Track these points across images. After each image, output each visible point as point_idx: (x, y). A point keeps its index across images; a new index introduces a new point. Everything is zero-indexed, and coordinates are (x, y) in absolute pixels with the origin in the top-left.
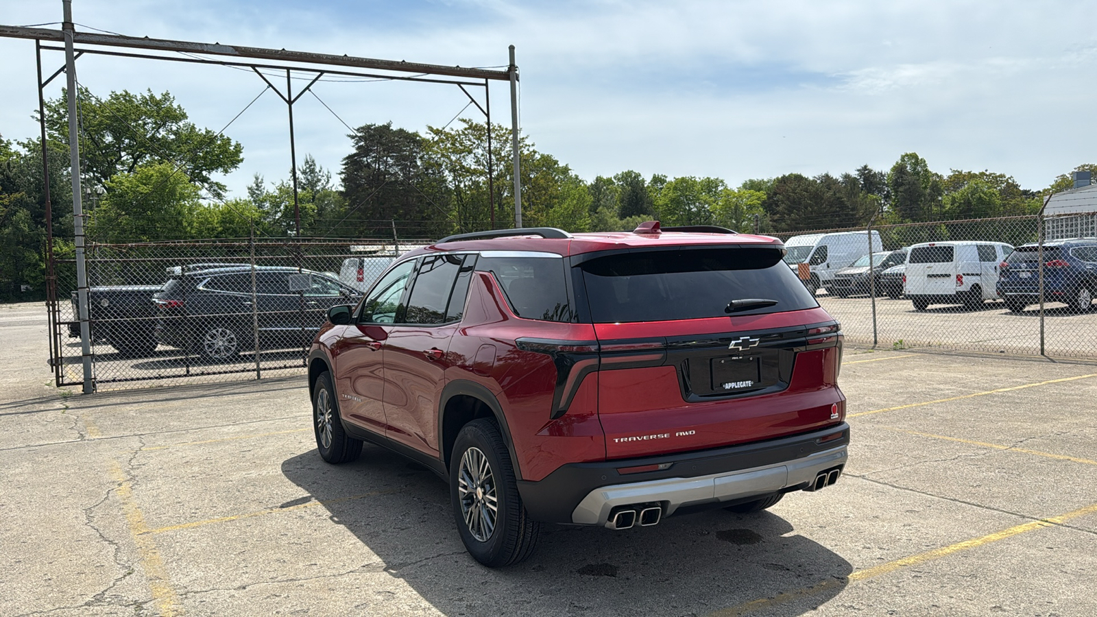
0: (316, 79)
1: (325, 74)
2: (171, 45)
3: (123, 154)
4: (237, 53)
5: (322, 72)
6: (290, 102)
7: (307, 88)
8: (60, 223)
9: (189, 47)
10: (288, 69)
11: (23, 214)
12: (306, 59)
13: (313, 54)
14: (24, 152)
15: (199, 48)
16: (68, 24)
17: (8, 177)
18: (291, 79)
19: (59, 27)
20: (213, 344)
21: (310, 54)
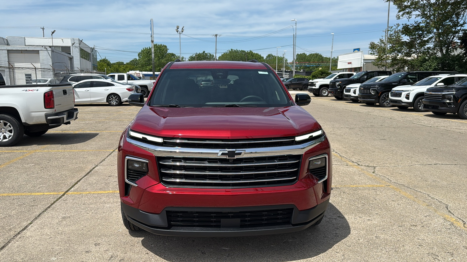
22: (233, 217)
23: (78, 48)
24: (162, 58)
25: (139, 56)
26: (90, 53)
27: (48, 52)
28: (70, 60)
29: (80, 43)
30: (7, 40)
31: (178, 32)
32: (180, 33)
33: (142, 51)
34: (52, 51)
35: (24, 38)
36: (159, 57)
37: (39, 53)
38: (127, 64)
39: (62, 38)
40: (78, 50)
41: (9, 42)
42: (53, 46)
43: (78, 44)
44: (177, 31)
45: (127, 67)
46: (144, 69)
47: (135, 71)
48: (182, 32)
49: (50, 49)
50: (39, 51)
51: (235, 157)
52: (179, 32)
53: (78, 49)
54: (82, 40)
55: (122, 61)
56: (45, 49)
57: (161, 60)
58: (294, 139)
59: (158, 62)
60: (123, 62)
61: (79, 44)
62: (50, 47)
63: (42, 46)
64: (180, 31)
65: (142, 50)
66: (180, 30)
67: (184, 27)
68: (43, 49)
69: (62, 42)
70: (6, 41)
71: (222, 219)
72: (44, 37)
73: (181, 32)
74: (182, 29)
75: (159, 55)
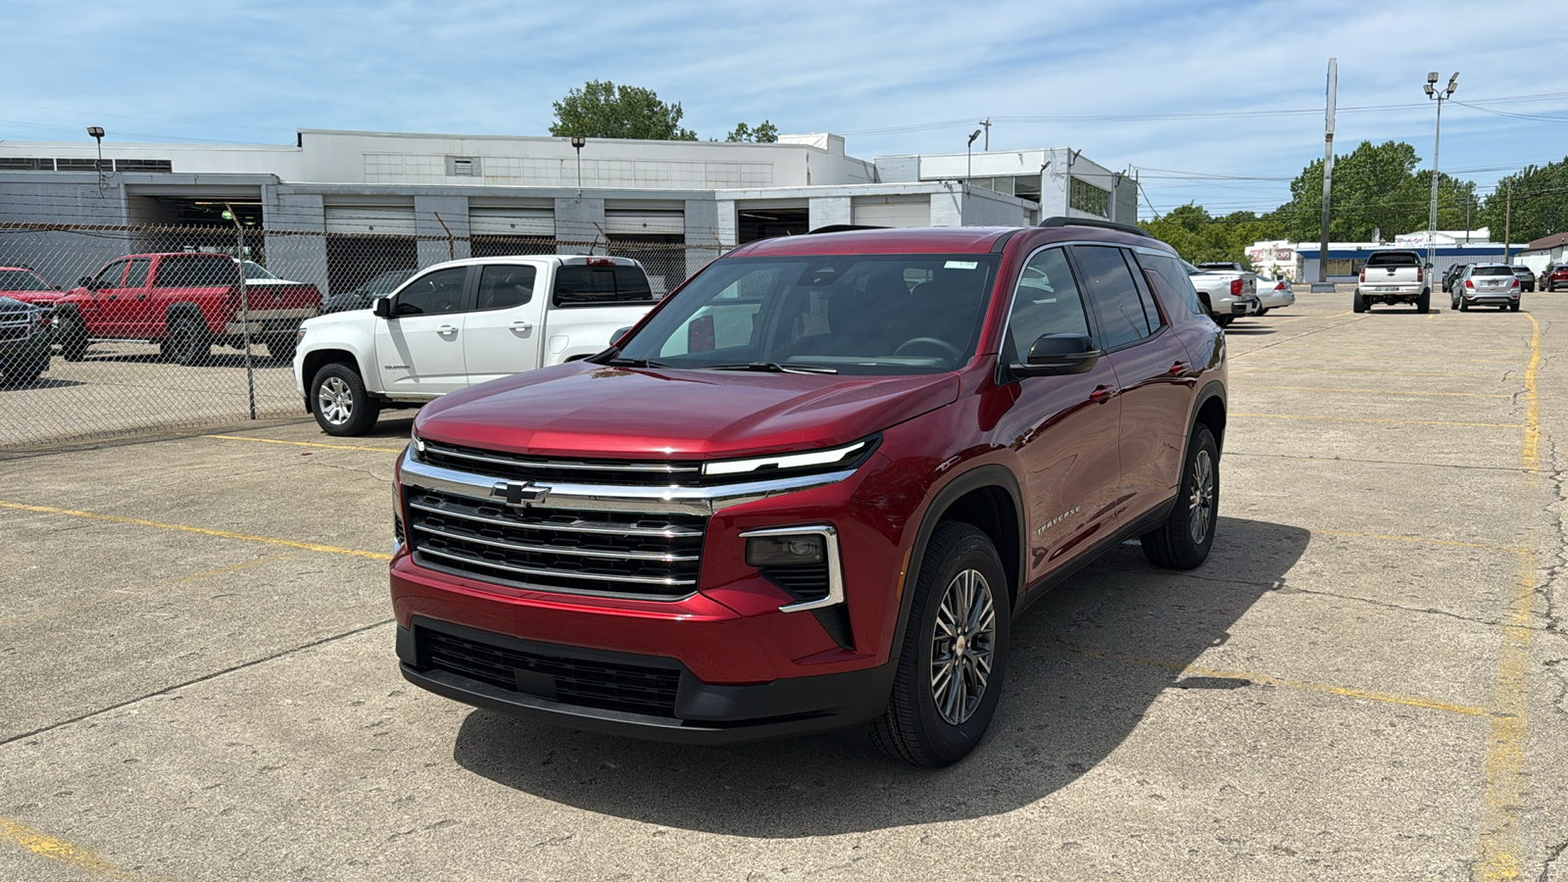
22: (539, 668)
23: (1063, 178)
24: (1382, 191)
25: (1293, 189)
26: (1110, 190)
27: (954, 198)
28: (1031, 218)
29: (1072, 163)
30: (875, 168)
31: (1431, 94)
32: (1440, 99)
33: (1305, 172)
34: (967, 194)
35: (919, 157)
36: (1369, 187)
37: (929, 202)
38: (1266, 217)
39: (1021, 151)
40: (1063, 184)
41: (879, 171)
42: (970, 179)
43: (1066, 166)
44: (1427, 93)
45: (1254, 229)
46: (1308, 234)
47: (1275, 242)
48: (1449, 92)
49: (958, 188)
50: (929, 195)
51: (520, 503)
52: (1435, 96)
53: (1064, 180)
54: (1080, 151)
55: (1250, 211)
56: (947, 189)
57: (1375, 198)
58: (696, 469)
59: (1363, 206)
60: (1253, 213)
61: (1070, 165)
62: (960, 182)
63: (940, 180)
64: (1440, 91)
65: (1305, 169)
66: (1440, 87)
67: (1457, 74)
68: (941, 188)
69: (1020, 163)
70: (872, 169)
71: (516, 670)
72: (986, 149)
73: (1445, 95)
74: (1452, 81)
75: (1371, 183)
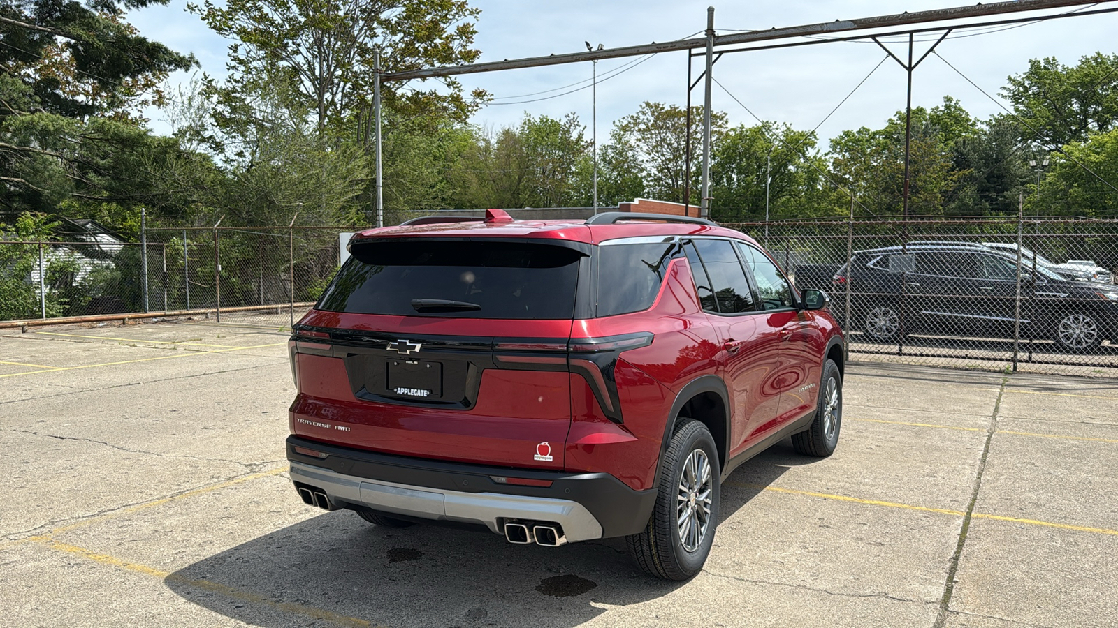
0: (943, 38)
1: (954, 30)
2: (794, 31)
3: (1090, 120)
4: (856, 26)
5: (950, 29)
6: (910, 69)
7: (931, 50)
8: (1004, 197)
9: (810, 30)
10: (911, 33)
11: (970, 190)
12: (930, 18)
13: (939, 11)
14: (986, 128)
15: (820, 29)
16: (710, 31)
17: (962, 154)
18: (914, 43)
19: (703, 35)
20: (876, 323)
21: (935, 11)
